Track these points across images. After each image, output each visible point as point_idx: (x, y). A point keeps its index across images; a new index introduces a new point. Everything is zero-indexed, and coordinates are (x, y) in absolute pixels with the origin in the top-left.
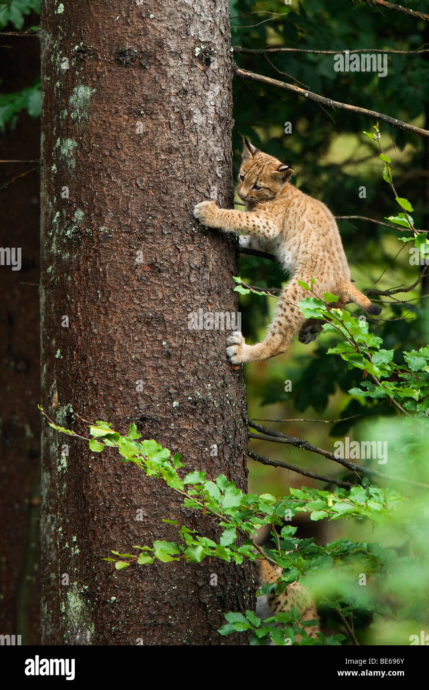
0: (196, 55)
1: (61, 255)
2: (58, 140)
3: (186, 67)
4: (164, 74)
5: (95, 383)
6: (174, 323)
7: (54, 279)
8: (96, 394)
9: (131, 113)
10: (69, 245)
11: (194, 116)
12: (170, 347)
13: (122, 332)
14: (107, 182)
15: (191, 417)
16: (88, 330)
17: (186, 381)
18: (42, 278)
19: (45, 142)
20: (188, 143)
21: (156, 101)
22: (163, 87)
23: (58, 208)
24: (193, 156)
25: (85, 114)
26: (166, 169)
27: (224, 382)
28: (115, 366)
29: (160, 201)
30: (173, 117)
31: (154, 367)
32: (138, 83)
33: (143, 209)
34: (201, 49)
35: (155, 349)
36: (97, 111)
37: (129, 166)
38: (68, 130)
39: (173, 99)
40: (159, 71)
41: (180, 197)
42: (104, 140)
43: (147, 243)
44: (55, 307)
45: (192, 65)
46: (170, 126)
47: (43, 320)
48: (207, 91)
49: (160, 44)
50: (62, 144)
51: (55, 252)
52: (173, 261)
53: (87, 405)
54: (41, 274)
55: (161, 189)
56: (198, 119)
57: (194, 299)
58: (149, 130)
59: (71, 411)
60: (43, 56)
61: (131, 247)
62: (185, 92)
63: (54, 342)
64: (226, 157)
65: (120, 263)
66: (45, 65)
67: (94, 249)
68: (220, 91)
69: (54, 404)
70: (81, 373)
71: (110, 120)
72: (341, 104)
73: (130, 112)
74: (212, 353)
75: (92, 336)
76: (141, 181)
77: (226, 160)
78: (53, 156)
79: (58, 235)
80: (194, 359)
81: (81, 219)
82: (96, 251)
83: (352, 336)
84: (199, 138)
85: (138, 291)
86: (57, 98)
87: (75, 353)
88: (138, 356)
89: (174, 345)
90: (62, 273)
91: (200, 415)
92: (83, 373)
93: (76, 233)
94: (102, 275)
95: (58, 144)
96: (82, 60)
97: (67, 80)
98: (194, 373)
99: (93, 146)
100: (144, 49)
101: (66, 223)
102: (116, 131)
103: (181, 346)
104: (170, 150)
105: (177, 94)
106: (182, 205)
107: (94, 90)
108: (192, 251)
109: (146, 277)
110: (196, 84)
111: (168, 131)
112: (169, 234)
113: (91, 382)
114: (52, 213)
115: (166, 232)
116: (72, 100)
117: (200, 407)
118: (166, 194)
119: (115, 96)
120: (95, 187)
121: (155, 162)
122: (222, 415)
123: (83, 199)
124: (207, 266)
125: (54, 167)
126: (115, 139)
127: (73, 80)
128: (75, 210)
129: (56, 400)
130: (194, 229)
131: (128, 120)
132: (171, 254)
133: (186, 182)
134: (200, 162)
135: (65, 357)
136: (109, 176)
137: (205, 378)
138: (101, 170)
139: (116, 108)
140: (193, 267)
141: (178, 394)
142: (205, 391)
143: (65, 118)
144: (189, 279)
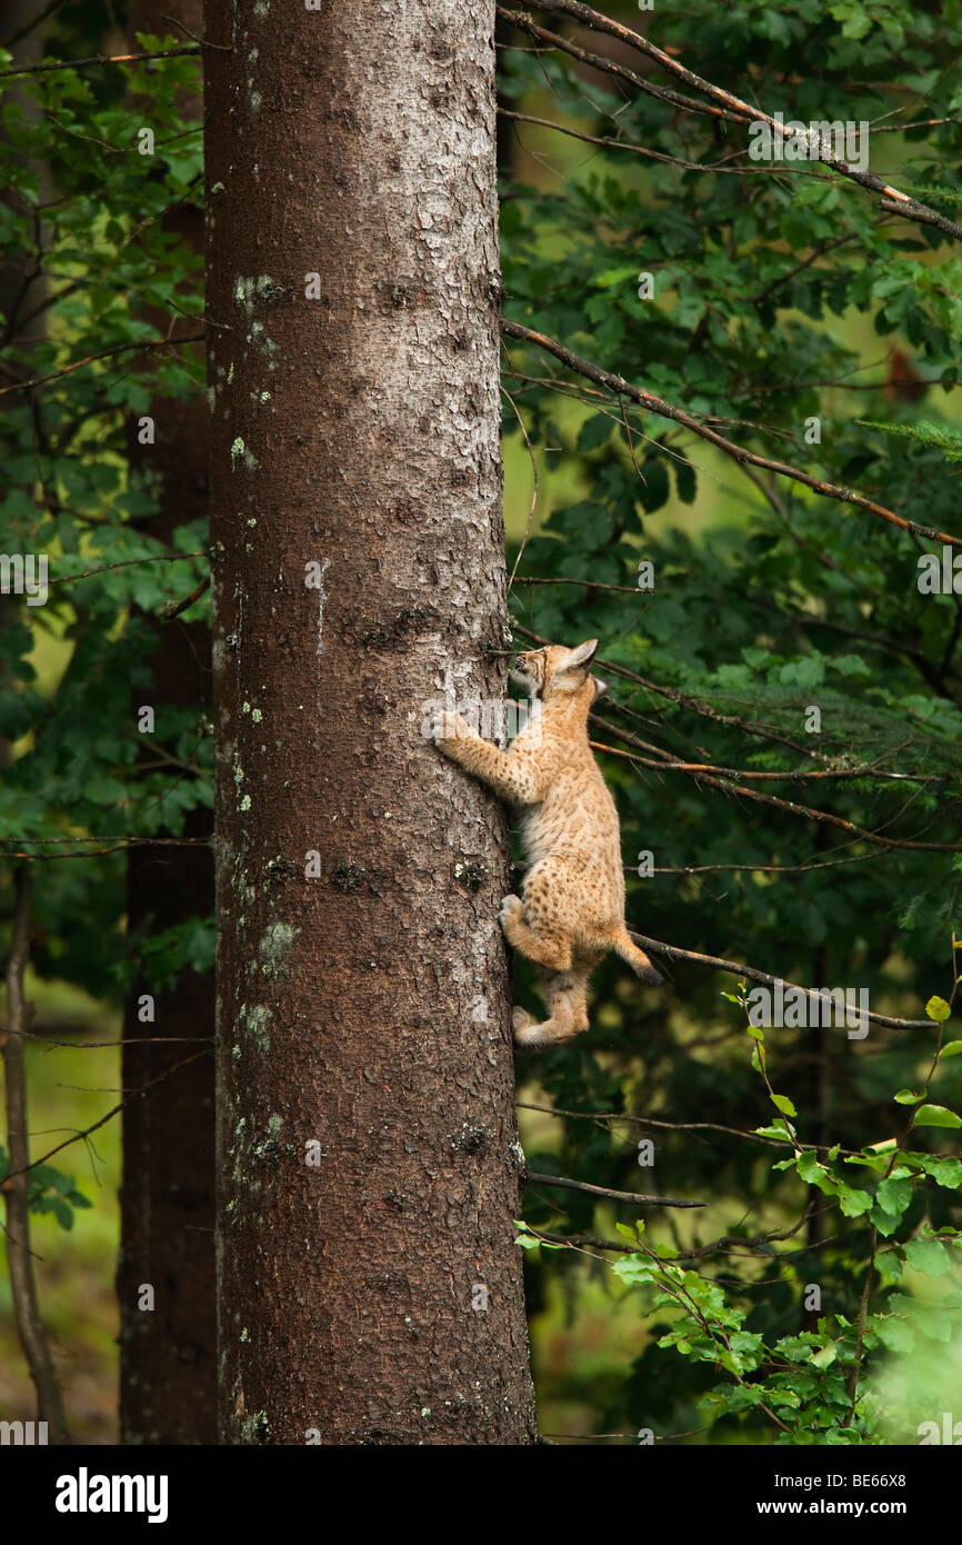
0: (457, 876)
1: (247, 1185)
2: (243, 1007)
3: (441, 895)
4: (407, 904)
5: (302, 1379)
6: (424, 1289)
7: (237, 1222)
8: (304, 1397)
9: (355, 966)
10: (261, 1169)
11: (453, 970)
12: (418, 1325)
13: (343, 1303)
14: (318, 1072)
15: (450, 1431)
16: (290, 1299)
17: (442, 1378)
18: (219, 1220)
19: (222, 1010)
20: (444, 1011)
21: (395, 947)
22: (406, 926)
23: (243, 1113)
24: (452, 1031)
25: (284, 967)
26: (410, 1052)
27: (501, 1379)
28: (332, 1354)
29: (402, 1101)
30: (421, 972)
31: (391, 1356)
32: (366, 919)
33: (375, 1113)
34: (465, 866)
35: (394, 1328)
36: (303, 962)
37: (353, 1048)
38: (258, 992)
39: (420, 944)
40: (399, 900)
41: (433, 1096)
42: (313, 1007)
43: (382, 1167)
44: (239, 1265)
45: (450, 891)
46: (416, 987)
47: (221, 1283)
48: (474, 931)
49: (401, 858)
50: (248, 1013)
51: (239, 1180)
52: (422, 1193)
53: (289, 1413)
54: (218, 1214)
55: (402, 1082)
56: (460, 975)
57: (455, 1252)
58: (385, 992)
59: (265, 1422)
60: (218, 877)
61: (356, 1173)
62: (440, 933)
63: (238, 1317)
64: (503, 1035)
65: (340, 1197)
66: (222, 890)
67: (298, 1176)
68: (495, 932)
69: (238, 1411)
70: (279, 1364)
71: (323, 977)
72: (682, 951)
73: (354, 964)
74: (482, 1335)
75: (295, 1308)
76: (372, 1071)
77: (504, 1038)
78: (235, 1031)
79: (242, 1154)
80: (452, 1343)
81: (278, 1129)
82: (302, 1178)
83: (698, 1308)
84: (462, 1004)
85: (368, 1239)
86: (241, 942)
87: (270, 1333)
88: (367, 1339)
89: (423, 1322)
90: (250, 1212)
91: (464, 1428)
92: (283, 1365)
93: (272, 1150)
94: (311, 1216)
95: (243, 1013)
96: (279, 883)
97: (257, 915)
98: (455, 1365)
99: (296, 1017)
100: (375, 867)
101: (256, 1135)
102: (332, 993)
103: (434, 1324)
104: (417, 1024)
105: (427, 936)
106: (434, 1108)
107: (298, 931)
108: (451, 1179)
109: (379, 1218)
110: (456, 921)
111: (413, 994)
112: (415, 1152)
113: (296, 1378)
114: (234, 1119)
115: (410, 1150)
116: (264, 945)
117: (463, 1416)
118: (410, 1090)
119: (331, 940)
120: (301, 1080)
121: (392, 1041)
122: (497, 1429)
123: (281, 1099)
124: (475, 1203)
125: (236, 1049)
126: (332, 1006)
127: (266, 914)
128: (270, 1115)
129: (242, 1405)
130: (453, 1145)
131: (351, 976)
132: (418, 1183)
133: (441, 1073)
134: (463, 1041)
135: (254, 1339)
136: (322, 1063)
137: (471, 1373)
138: (310, 1053)
139: (332, 957)
140: (452, 1203)
141: (430, 1397)
142: (472, 1393)
143: (253, 973)
144: (446, 1222)
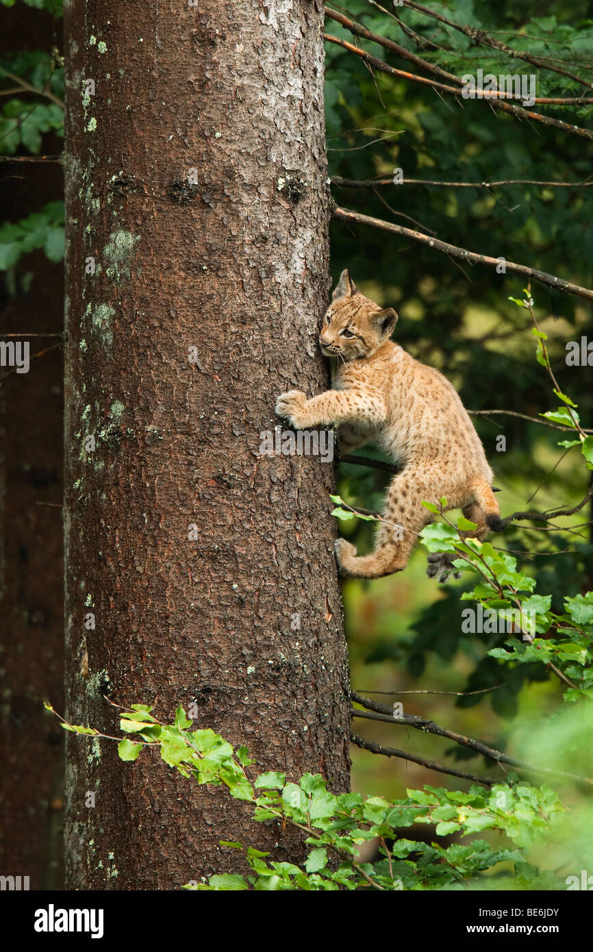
0: (280, 189)
1: (92, 465)
2: (89, 306)
3: (266, 206)
4: (235, 214)
5: (140, 640)
6: (249, 558)
7: (84, 498)
8: (141, 656)
9: (189, 269)
10: (104, 451)
11: (276, 273)
12: (244, 591)
13: (177, 571)
14: (156, 364)
15: (273, 688)
16: (130, 567)
17: (265, 639)
18: (66, 496)
19: (71, 307)
20: (268, 309)
21: (224, 253)
22: (234, 233)
23: (89, 399)
24: (275, 327)
25: (126, 270)
26: (237, 346)
27: (318, 640)
28: (167, 617)
29: (230, 389)
30: (248, 274)
31: (221, 619)
32: (199, 227)
33: (206, 400)
34: (286, 180)
35: (223, 594)
36: (143, 265)
37: (187, 341)
38: (102, 292)
39: (247, 249)
40: (228, 210)
41: (258, 385)
42: (152, 305)
43: (212, 448)
44: (84, 537)
45: (273, 203)
46: (243, 287)
47: (68, 554)
48: (295, 238)
49: (230, 173)
50: (93, 311)
51: (85, 460)
52: (248, 472)
53: (129, 671)
54: (65, 491)
55: (232, 373)
56: (282, 277)
57: (277, 525)
58: (215, 293)
59: (107, 679)
60: (67, 190)
61: (189, 454)
62: (265, 240)
63: (83, 584)
65: (175, 476)
66: (71, 202)
67: (138, 456)
68: (313, 239)
69: (83, 670)
70: (120, 627)
71: (160, 279)
72: (479, 256)
73: (188, 267)
74: (301, 600)
75: (135, 576)
76: (204, 362)
78: (82, 328)
79: (88, 437)
80: (276, 607)
81: (120, 414)
82: (141, 459)
83: (494, 576)
84: (283, 302)
85: (199, 513)
86: (88, 247)
87: (112, 599)
88: (198, 603)
89: (248, 588)
90: (94, 489)
91: (285, 684)
92: (124, 627)
93: (114, 434)
94: (149, 492)
95: (89, 311)
96: (121, 196)
97: (101, 224)
98: (277, 627)
99: (136, 314)
100: (207, 181)
101: (100, 420)
102: (169, 293)
103: (258, 590)
104: (243, 320)
105: (253, 242)
106: (259, 396)
107: (139, 237)
108: (274, 459)
109: (210, 494)
110: (279, 229)
111: (241, 294)
112: (242, 435)
113: (135, 640)
114: (81, 407)
115: (237, 433)
116: (107, 250)
117: (284, 673)
118: (237, 380)
119: (167, 246)
120: (140, 370)
121: (222, 336)
122: (315, 685)
123: (123, 388)
124: (295, 480)
125: (83, 343)
126: (168, 304)
127: (110, 223)
128: (112, 402)
129: (86, 665)
131: (185, 279)
132: (245, 463)
133: (265, 364)
134: (284, 336)
135: (98, 605)
136: (159, 355)
137: (291, 634)
138: (148, 347)
139: (168, 261)
140: (275, 480)
141: (254, 656)
142: (292, 652)
143: (97, 275)
144: (269, 498)
